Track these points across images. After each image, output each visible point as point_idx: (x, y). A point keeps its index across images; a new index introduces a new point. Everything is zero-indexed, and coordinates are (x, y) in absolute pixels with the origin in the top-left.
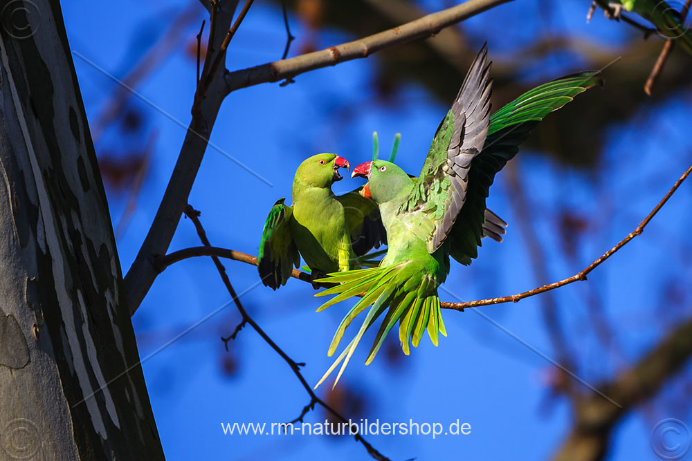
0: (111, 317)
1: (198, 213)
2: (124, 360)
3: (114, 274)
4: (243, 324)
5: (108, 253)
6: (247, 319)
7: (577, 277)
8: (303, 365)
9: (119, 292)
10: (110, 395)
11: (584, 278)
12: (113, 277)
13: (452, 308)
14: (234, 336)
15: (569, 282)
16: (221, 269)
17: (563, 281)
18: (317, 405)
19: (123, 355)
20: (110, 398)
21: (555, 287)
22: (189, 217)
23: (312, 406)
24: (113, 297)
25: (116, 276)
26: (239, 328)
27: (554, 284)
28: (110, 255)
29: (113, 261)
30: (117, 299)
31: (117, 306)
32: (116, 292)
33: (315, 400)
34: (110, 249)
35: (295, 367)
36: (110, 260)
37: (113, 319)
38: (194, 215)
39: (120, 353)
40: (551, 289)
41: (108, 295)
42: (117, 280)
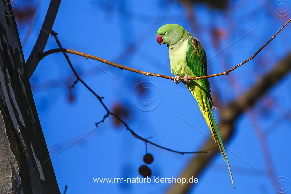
0: (21, 79)
1: (57, 34)
2: (27, 98)
3: (21, 61)
4: (77, 81)
5: (19, 52)
6: (79, 79)
7: (224, 73)
8: (103, 98)
9: (24, 69)
10: (21, 113)
11: (227, 74)
12: (21, 62)
13: (169, 79)
14: (73, 86)
15: (221, 75)
16: (67, 58)
17: (218, 74)
18: (110, 115)
19: (26, 96)
20: (21, 114)
21: (215, 76)
22: (53, 35)
23: (107, 115)
24: (21, 71)
25: (22, 62)
26: (75, 83)
27: (214, 75)
28: (19, 53)
29: (21, 56)
30: (23, 71)
31: (23, 75)
32: (23, 69)
33: (109, 113)
34: (19, 51)
35: (100, 99)
36: (20, 55)
37: (22, 80)
38: (55, 34)
39: (25, 95)
40: (213, 76)
41: (19, 70)
42: (23, 64)
